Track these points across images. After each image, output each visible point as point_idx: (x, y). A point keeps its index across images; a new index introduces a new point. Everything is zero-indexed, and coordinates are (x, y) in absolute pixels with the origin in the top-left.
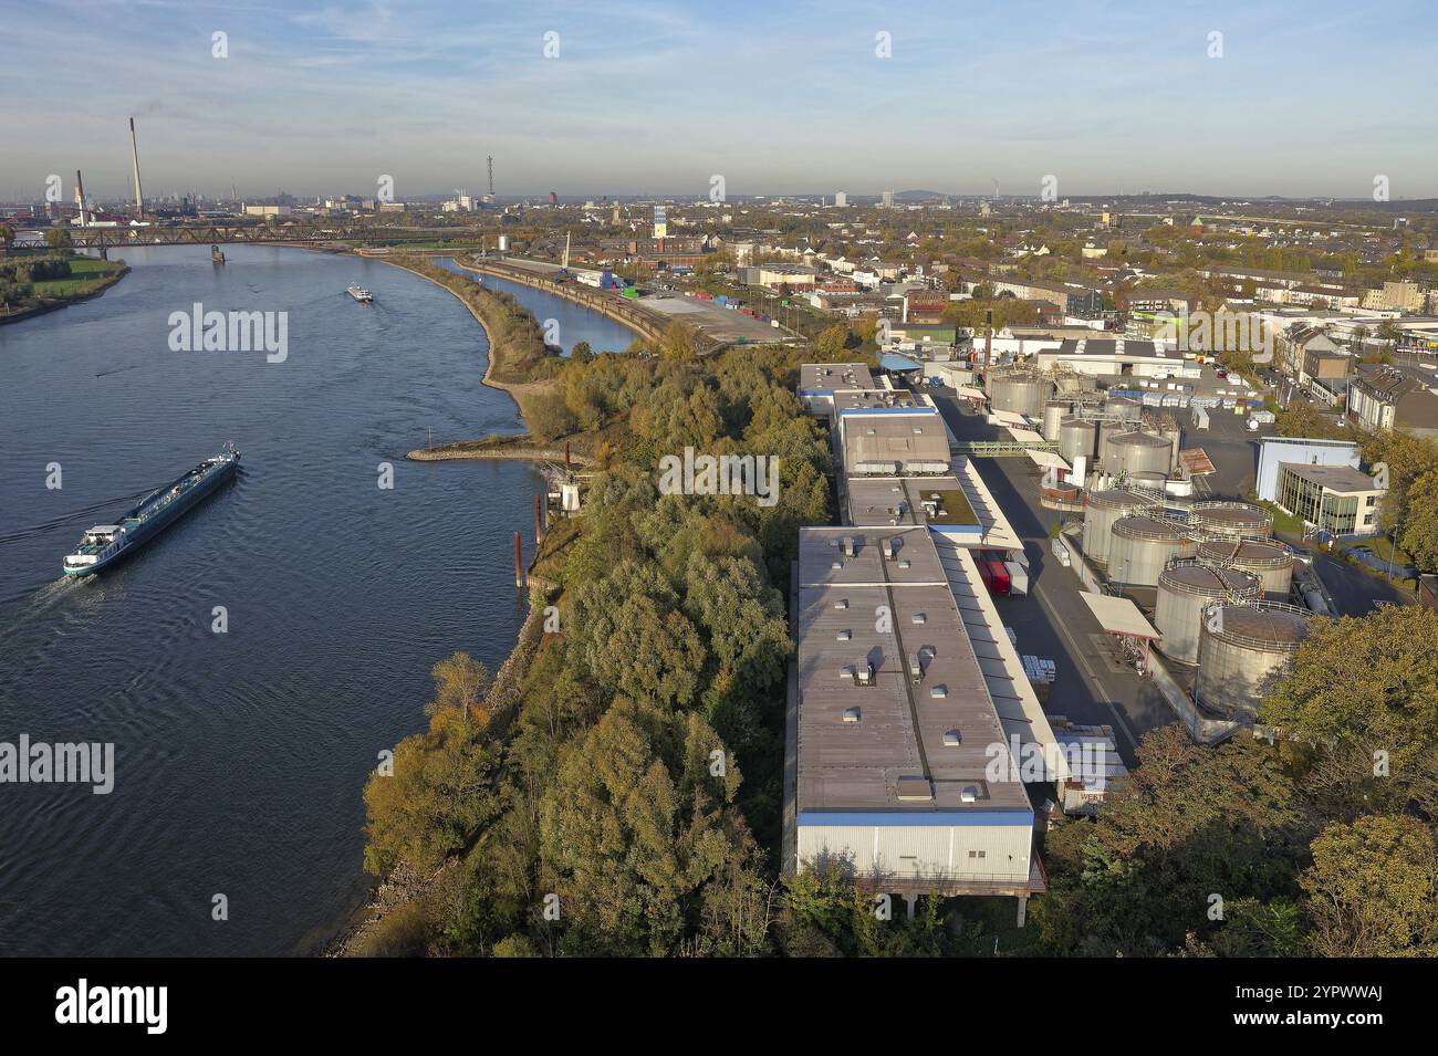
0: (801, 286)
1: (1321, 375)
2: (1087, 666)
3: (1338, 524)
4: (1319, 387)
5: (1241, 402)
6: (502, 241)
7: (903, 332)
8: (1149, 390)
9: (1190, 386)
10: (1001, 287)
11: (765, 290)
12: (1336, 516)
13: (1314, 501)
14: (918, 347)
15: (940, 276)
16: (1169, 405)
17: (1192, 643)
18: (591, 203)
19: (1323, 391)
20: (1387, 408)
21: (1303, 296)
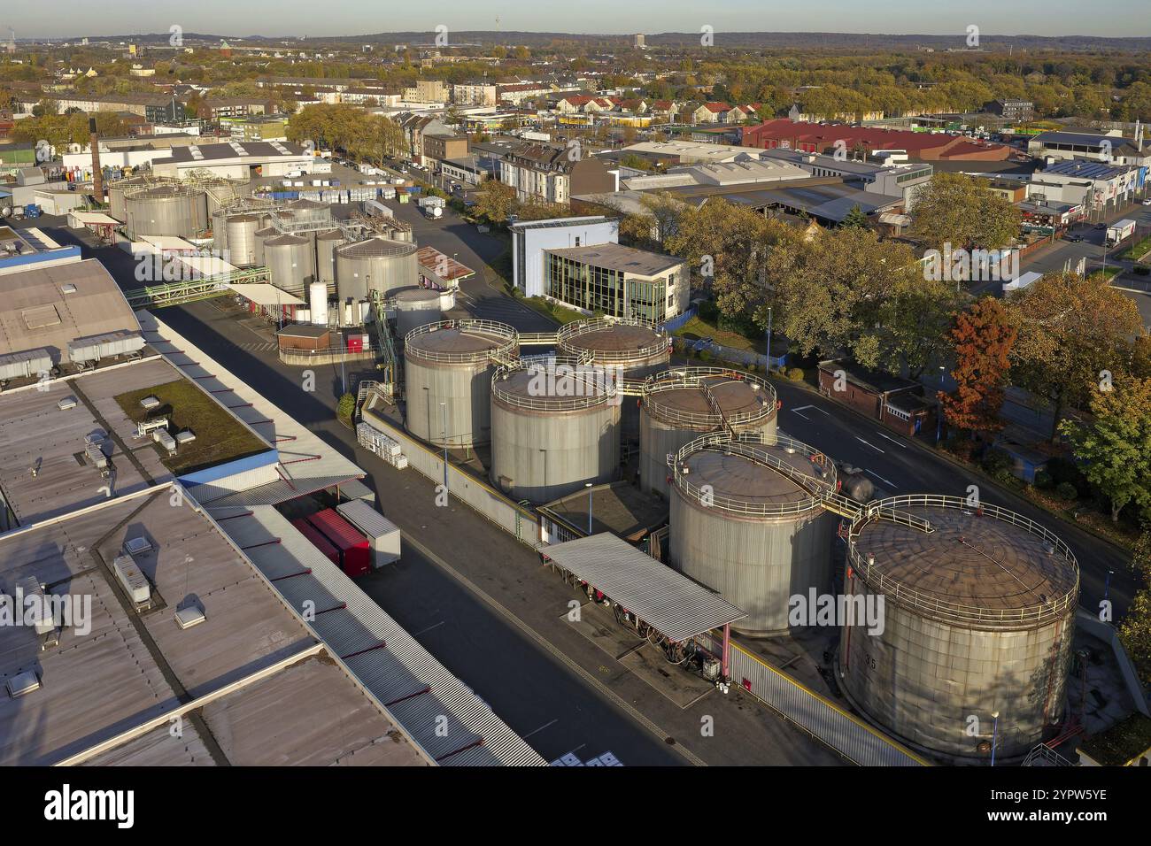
1: (449, 157)
4: (454, 169)
5: (400, 190)
12: (650, 305)
13: (612, 290)
19: (459, 170)
20: (558, 178)
21: (354, 97)
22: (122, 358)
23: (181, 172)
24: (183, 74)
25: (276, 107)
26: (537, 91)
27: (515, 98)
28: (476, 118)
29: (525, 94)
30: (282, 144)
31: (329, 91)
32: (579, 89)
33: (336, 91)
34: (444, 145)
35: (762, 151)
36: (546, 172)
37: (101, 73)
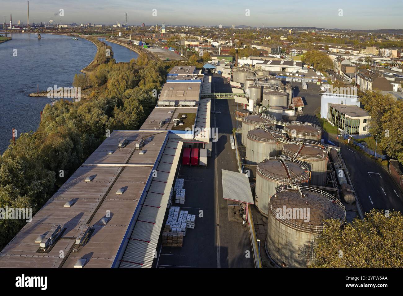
0: (195, 46)
1: (347, 72)
3: (352, 131)
4: (347, 76)
5: (320, 80)
6: (120, 34)
7: (216, 57)
8: (289, 76)
9: (304, 75)
10: (253, 46)
11: (184, 46)
12: (351, 127)
13: (342, 120)
15: (236, 43)
16: (295, 81)
18: (153, 26)
20: (369, 83)
21: (342, 50)
22: (190, 106)
30: (297, 62)
31: (335, 48)
33: (338, 48)
36: (367, 80)
37: (272, 38)
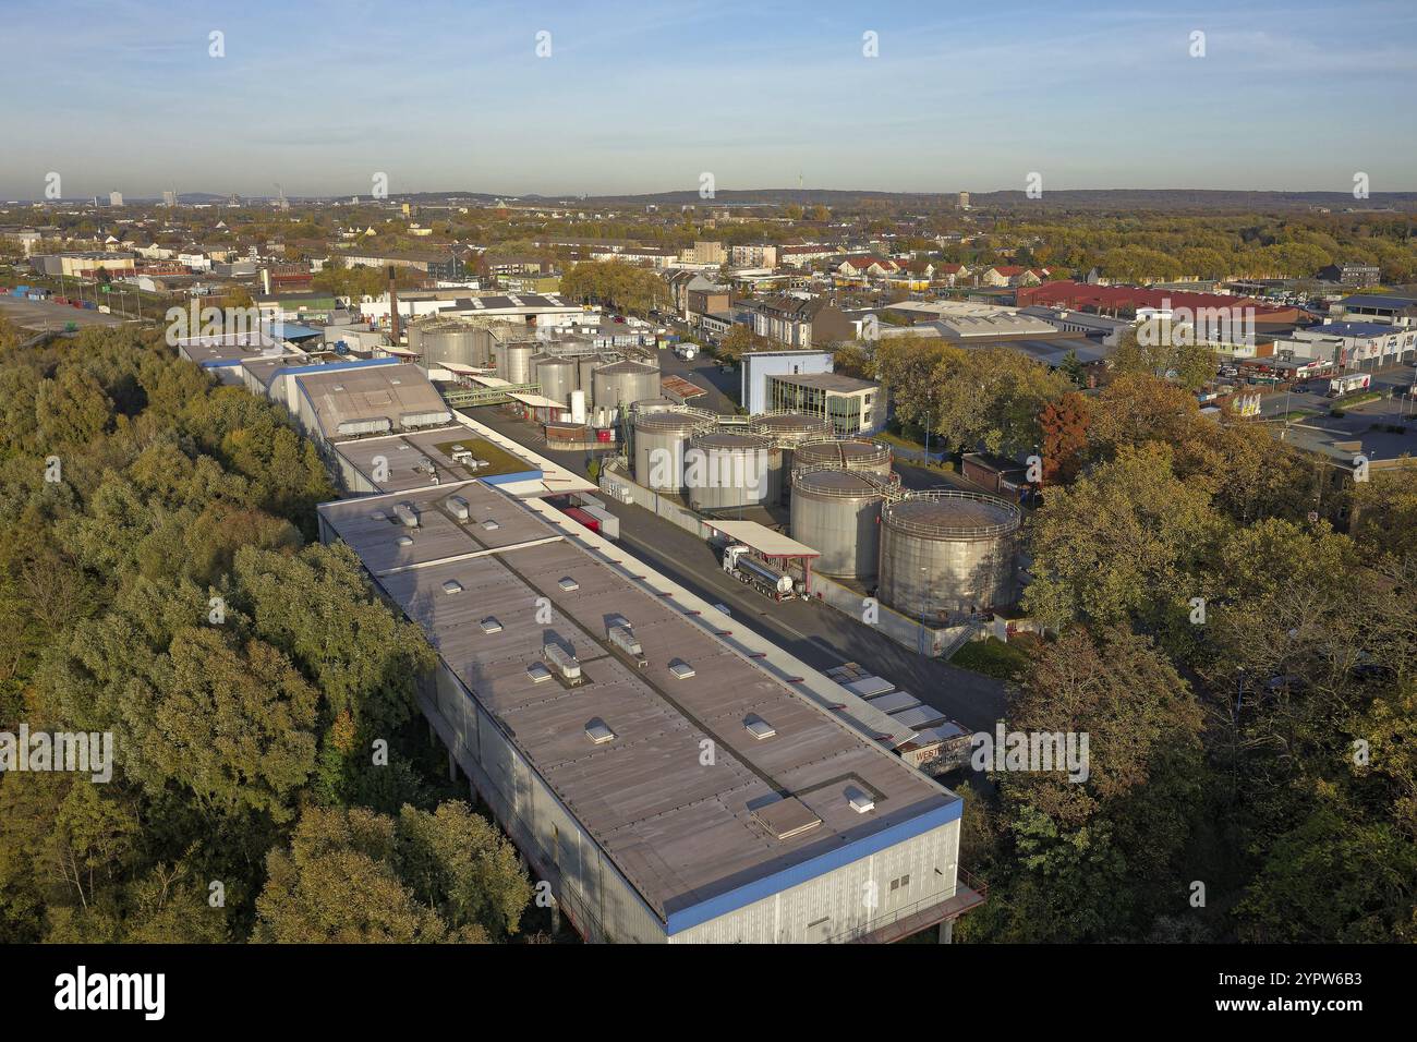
0: (119, 272)
1: (710, 311)
2: (743, 602)
3: (848, 424)
7: (276, 303)
10: (351, 262)
11: (74, 278)
12: (845, 416)
13: (817, 406)
14: (300, 317)
17: (849, 555)
19: (718, 323)
20: (802, 326)
21: (630, 258)
22: (436, 426)
23: (464, 316)
24: (459, 234)
25: (551, 266)
26: (822, 254)
27: (797, 260)
28: (749, 279)
29: (809, 256)
30: (556, 297)
31: (605, 251)
32: (868, 252)
33: (612, 252)
34: (706, 300)
35: (1018, 309)
36: (792, 321)
37: (379, 232)
